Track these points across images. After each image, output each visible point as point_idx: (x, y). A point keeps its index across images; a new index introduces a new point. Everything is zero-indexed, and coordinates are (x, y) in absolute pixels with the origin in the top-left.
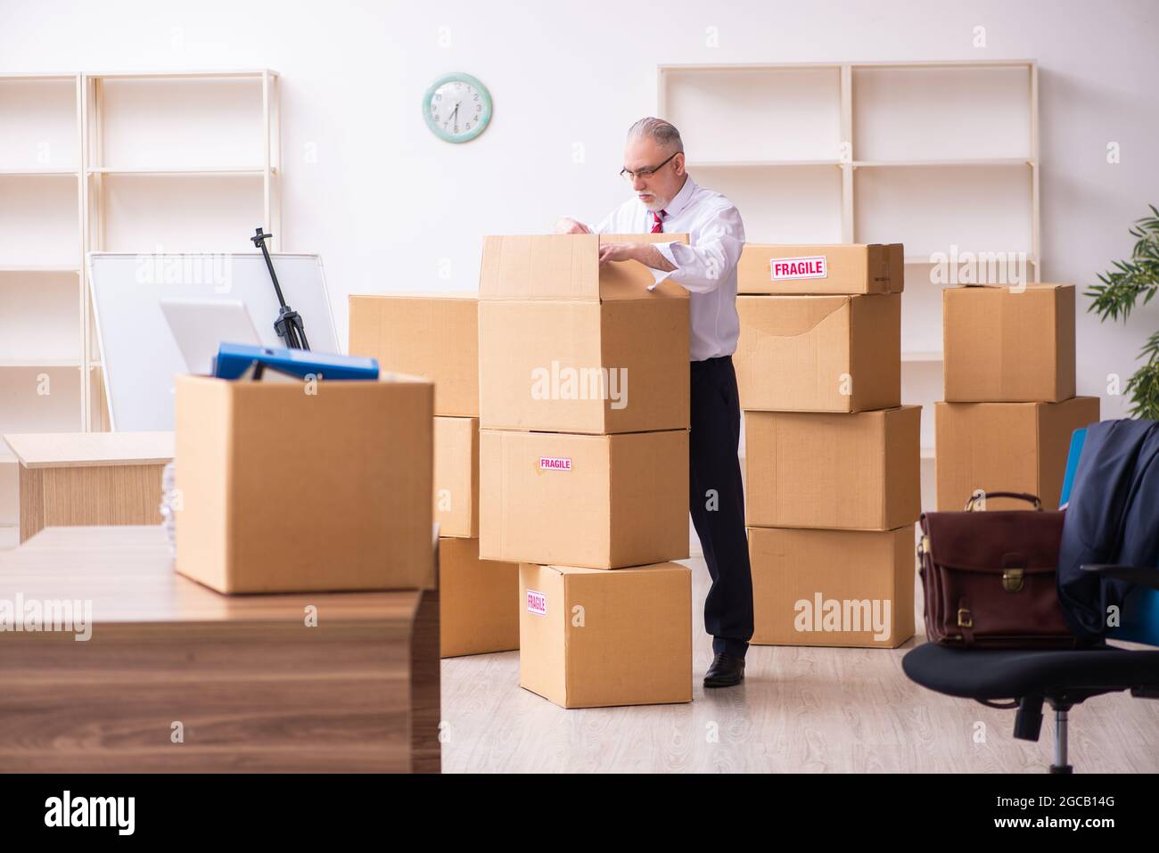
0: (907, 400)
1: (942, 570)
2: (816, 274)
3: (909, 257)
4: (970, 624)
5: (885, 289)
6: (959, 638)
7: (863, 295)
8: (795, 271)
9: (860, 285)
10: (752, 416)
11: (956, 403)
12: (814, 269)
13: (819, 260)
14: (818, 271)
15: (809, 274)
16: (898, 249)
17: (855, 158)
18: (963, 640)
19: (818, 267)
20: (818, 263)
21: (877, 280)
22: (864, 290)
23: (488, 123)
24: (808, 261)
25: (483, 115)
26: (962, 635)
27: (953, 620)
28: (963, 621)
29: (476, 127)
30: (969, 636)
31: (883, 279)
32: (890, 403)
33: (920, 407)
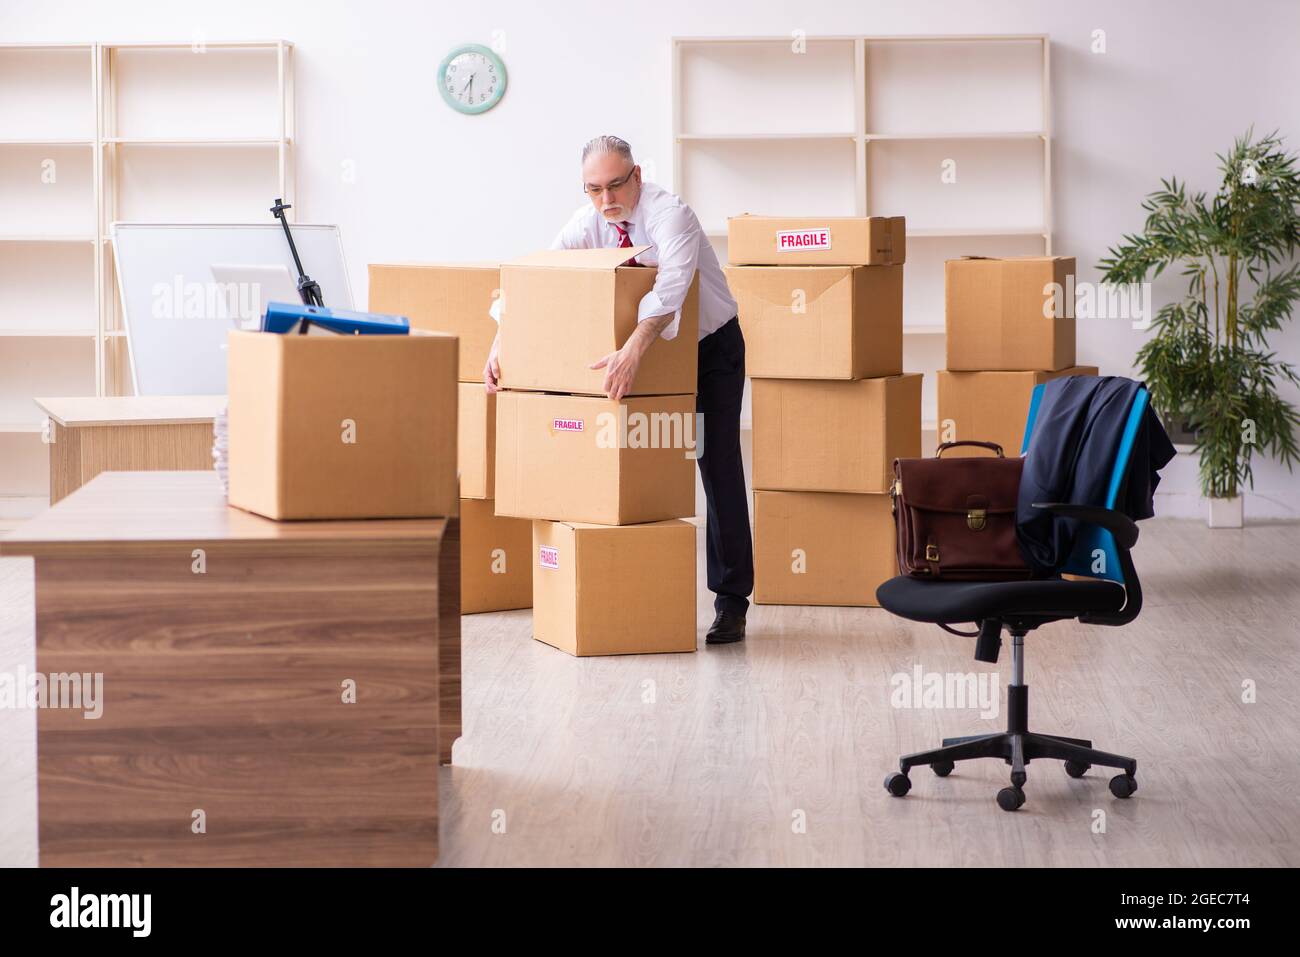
0: (909, 368)
1: (912, 509)
2: (821, 246)
3: (911, 230)
4: (937, 558)
5: (886, 260)
6: (926, 570)
7: (865, 266)
8: (801, 243)
9: (862, 256)
10: (759, 383)
11: (957, 372)
12: (819, 240)
13: (823, 233)
14: (823, 243)
15: (814, 246)
16: (901, 221)
17: (869, 130)
18: (930, 573)
19: (822, 239)
20: (822, 235)
21: (879, 251)
22: (866, 261)
23: (503, 94)
24: (813, 233)
25: (497, 86)
26: (929, 568)
27: (922, 554)
28: (930, 556)
29: (491, 98)
30: (936, 569)
31: (885, 251)
32: (893, 372)
33: (922, 375)
